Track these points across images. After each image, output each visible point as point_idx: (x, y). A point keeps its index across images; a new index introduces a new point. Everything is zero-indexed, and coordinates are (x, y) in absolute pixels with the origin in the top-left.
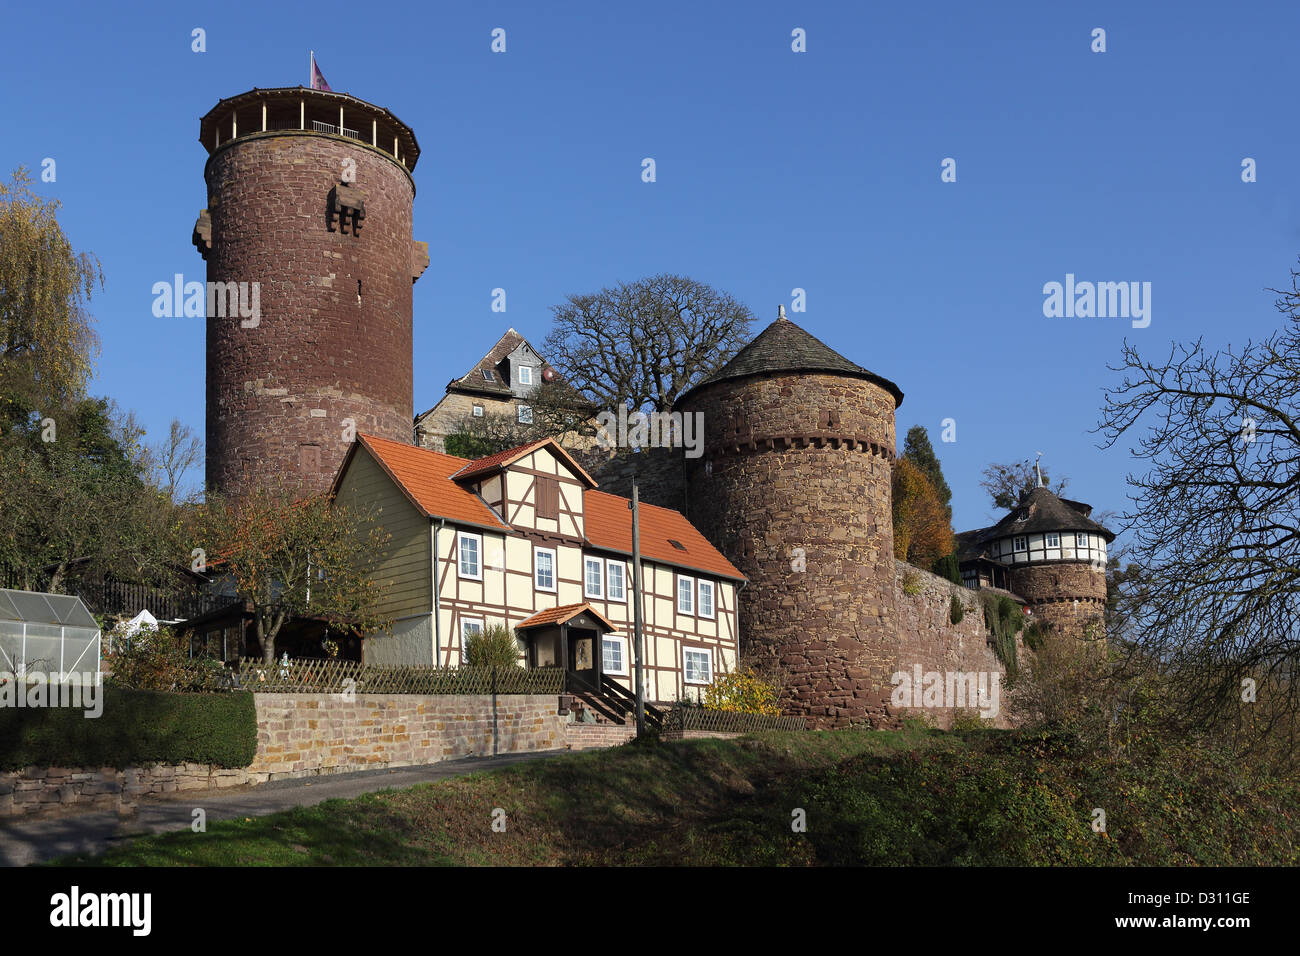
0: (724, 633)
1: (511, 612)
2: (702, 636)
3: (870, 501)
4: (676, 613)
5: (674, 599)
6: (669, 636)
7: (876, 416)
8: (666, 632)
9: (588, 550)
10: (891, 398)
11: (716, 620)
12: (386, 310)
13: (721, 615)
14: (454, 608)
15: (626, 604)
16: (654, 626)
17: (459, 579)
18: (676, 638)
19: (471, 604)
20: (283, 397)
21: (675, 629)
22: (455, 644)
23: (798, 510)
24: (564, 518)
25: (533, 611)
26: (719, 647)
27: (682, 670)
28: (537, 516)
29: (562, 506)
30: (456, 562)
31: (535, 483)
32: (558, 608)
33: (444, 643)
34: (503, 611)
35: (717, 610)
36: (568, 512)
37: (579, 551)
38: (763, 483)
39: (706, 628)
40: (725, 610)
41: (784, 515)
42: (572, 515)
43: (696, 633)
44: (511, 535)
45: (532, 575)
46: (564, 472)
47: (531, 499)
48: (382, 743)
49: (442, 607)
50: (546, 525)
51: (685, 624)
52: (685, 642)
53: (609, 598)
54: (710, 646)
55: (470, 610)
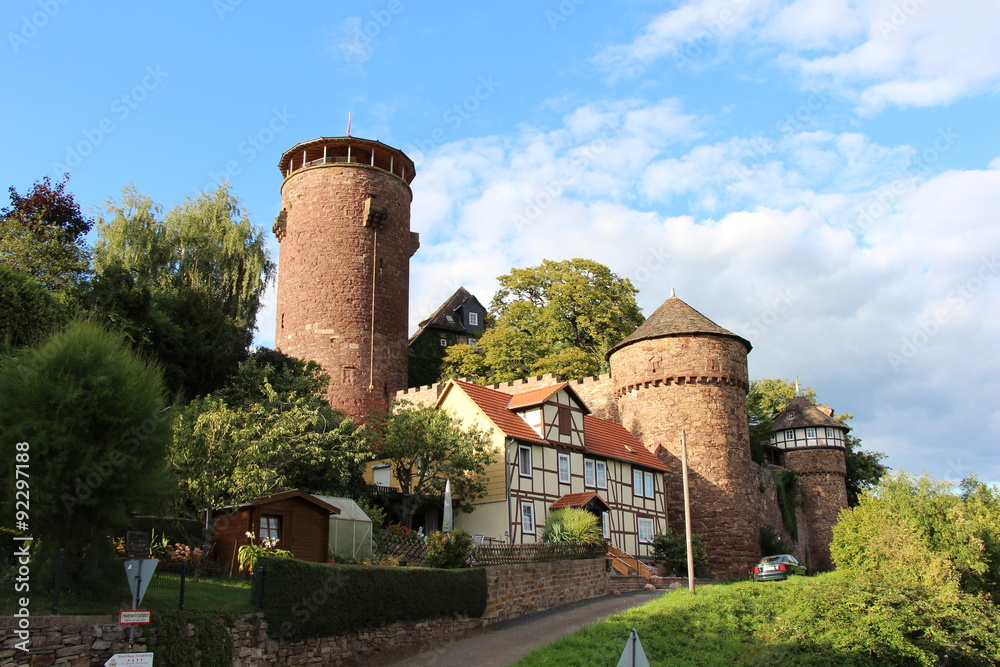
0: (659, 509)
1: (548, 498)
2: (648, 510)
3: (738, 418)
4: (633, 495)
5: (632, 486)
6: (630, 511)
7: (739, 362)
8: (628, 508)
9: (587, 455)
10: (744, 350)
11: (654, 500)
12: (396, 277)
13: (657, 495)
14: (518, 496)
15: (607, 490)
16: (622, 504)
17: (520, 476)
18: (634, 512)
19: (526, 493)
20: (331, 335)
21: (633, 506)
22: (519, 521)
23: (695, 424)
24: (574, 434)
25: (558, 497)
26: (657, 517)
27: (637, 534)
28: (560, 433)
29: (573, 427)
30: (518, 465)
31: (559, 412)
32: (571, 495)
33: (513, 520)
34: (543, 497)
35: (655, 492)
36: (576, 430)
37: (581, 455)
38: (672, 405)
39: (650, 505)
40: (659, 492)
41: (687, 427)
42: (578, 432)
43: (644, 509)
44: (547, 446)
45: (557, 473)
46: (574, 404)
47: (557, 423)
48: (534, 596)
49: (513, 495)
50: (565, 439)
51: (638, 503)
52: (640, 515)
53: (599, 487)
54: (651, 517)
55: (526, 497)
